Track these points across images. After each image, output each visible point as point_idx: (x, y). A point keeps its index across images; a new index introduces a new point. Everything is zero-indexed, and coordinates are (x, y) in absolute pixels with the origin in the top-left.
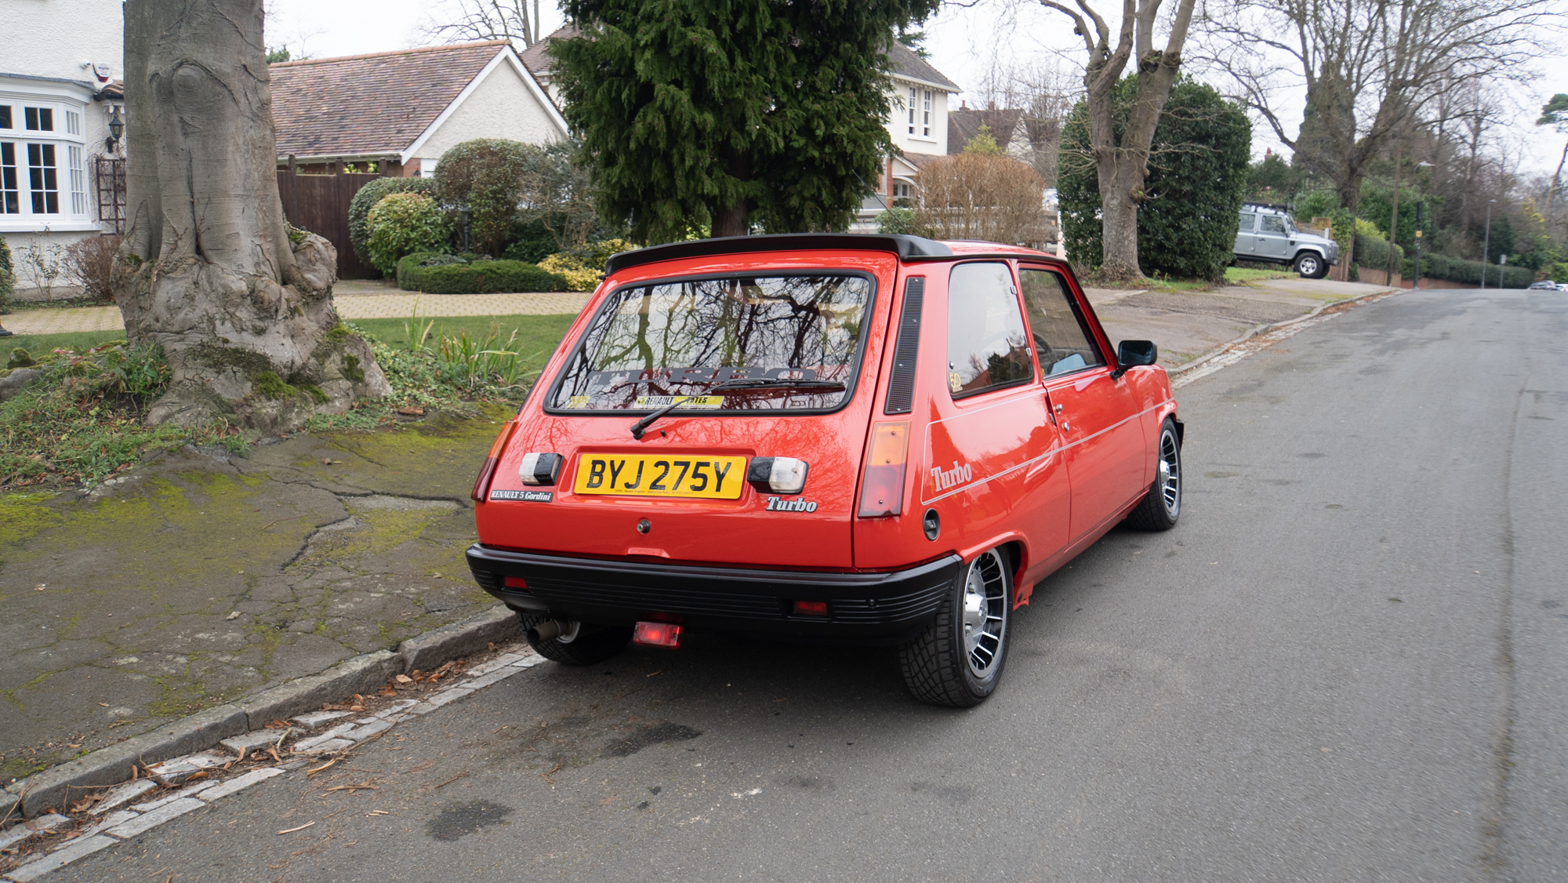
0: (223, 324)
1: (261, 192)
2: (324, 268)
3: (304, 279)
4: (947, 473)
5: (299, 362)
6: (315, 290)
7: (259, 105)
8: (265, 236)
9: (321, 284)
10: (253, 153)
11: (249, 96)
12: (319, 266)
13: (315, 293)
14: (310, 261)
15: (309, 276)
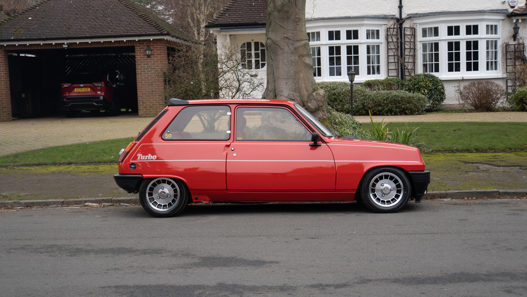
0: (272, 119)
1: (294, 77)
2: (315, 102)
3: (308, 105)
4: (144, 156)
5: (298, 132)
6: (311, 109)
7: (294, 49)
8: (295, 91)
9: (313, 107)
10: (291, 64)
11: (290, 46)
12: (313, 101)
13: (310, 110)
14: (310, 99)
15: (309, 104)
